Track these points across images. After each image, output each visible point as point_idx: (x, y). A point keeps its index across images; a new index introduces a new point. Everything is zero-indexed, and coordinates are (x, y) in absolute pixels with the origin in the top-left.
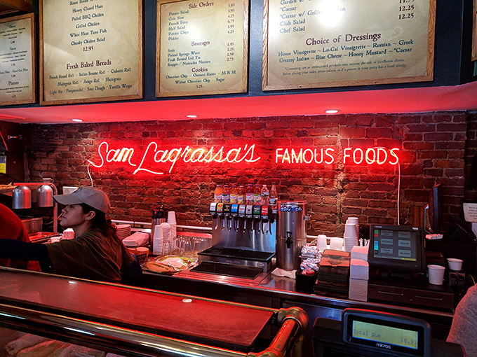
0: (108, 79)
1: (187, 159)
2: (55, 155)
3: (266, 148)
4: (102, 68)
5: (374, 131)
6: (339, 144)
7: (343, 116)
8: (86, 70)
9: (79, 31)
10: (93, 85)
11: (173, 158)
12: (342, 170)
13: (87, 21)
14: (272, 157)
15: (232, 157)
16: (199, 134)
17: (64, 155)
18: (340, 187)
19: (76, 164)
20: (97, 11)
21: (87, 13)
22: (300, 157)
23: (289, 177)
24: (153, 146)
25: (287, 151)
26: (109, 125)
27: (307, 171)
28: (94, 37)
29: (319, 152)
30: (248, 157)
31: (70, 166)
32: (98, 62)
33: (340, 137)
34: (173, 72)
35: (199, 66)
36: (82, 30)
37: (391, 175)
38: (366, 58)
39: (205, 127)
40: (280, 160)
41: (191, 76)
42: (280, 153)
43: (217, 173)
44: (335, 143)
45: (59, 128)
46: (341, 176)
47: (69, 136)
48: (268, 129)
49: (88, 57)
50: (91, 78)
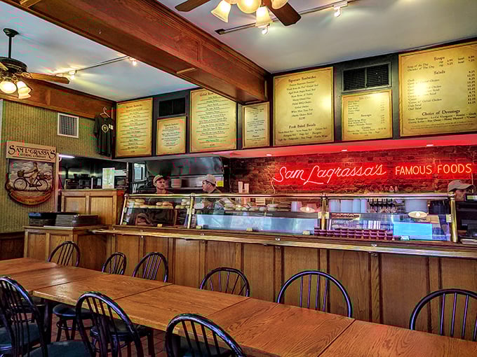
0: (313, 133)
1: (339, 174)
2: (250, 175)
3: (389, 167)
4: (310, 127)
5: (455, 155)
6: (434, 163)
7: (436, 147)
8: (301, 129)
9: (297, 110)
10: (305, 136)
11: (329, 174)
12: (437, 177)
13: (301, 105)
14: (393, 172)
15: (367, 172)
16: (346, 161)
17: (255, 176)
18: (436, 187)
19: (263, 181)
20: (308, 100)
21: (302, 101)
22: (411, 171)
23: (404, 182)
24: (317, 168)
25: (402, 168)
26: (286, 157)
27: (415, 179)
28: (306, 113)
29: (422, 168)
30: (379, 172)
31: (259, 182)
32: (308, 125)
33: (434, 160)
34: (351, 129)
35: (365, 126)
36: (299, 109)
37: (467, 179)
38: (453, 121)
39: (349, 156)
40: (398, 172)
41: (361, 131)
42: (398, 169)
43: (358, 182)
44: (431, 163)
45: (251, 160)
46: (437, 181)
47: (259, 164)
48: (390, 156)
49: (302, 122)
50: (304, 132)
